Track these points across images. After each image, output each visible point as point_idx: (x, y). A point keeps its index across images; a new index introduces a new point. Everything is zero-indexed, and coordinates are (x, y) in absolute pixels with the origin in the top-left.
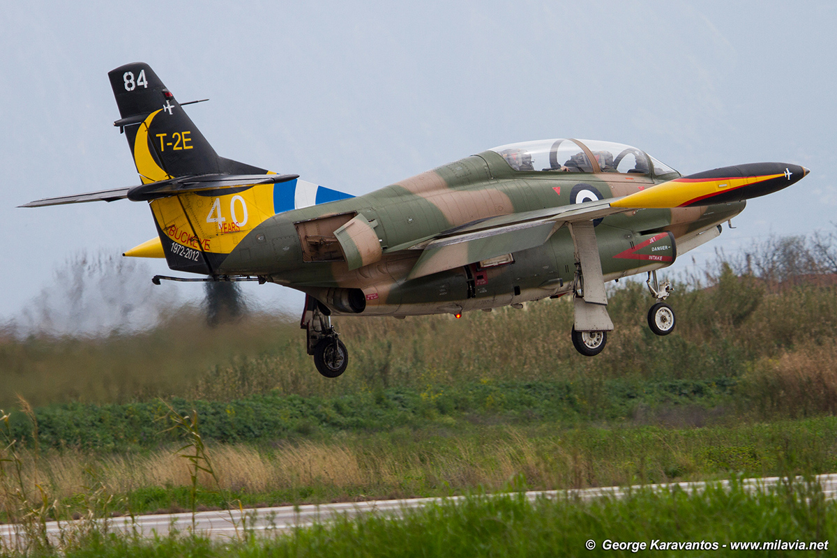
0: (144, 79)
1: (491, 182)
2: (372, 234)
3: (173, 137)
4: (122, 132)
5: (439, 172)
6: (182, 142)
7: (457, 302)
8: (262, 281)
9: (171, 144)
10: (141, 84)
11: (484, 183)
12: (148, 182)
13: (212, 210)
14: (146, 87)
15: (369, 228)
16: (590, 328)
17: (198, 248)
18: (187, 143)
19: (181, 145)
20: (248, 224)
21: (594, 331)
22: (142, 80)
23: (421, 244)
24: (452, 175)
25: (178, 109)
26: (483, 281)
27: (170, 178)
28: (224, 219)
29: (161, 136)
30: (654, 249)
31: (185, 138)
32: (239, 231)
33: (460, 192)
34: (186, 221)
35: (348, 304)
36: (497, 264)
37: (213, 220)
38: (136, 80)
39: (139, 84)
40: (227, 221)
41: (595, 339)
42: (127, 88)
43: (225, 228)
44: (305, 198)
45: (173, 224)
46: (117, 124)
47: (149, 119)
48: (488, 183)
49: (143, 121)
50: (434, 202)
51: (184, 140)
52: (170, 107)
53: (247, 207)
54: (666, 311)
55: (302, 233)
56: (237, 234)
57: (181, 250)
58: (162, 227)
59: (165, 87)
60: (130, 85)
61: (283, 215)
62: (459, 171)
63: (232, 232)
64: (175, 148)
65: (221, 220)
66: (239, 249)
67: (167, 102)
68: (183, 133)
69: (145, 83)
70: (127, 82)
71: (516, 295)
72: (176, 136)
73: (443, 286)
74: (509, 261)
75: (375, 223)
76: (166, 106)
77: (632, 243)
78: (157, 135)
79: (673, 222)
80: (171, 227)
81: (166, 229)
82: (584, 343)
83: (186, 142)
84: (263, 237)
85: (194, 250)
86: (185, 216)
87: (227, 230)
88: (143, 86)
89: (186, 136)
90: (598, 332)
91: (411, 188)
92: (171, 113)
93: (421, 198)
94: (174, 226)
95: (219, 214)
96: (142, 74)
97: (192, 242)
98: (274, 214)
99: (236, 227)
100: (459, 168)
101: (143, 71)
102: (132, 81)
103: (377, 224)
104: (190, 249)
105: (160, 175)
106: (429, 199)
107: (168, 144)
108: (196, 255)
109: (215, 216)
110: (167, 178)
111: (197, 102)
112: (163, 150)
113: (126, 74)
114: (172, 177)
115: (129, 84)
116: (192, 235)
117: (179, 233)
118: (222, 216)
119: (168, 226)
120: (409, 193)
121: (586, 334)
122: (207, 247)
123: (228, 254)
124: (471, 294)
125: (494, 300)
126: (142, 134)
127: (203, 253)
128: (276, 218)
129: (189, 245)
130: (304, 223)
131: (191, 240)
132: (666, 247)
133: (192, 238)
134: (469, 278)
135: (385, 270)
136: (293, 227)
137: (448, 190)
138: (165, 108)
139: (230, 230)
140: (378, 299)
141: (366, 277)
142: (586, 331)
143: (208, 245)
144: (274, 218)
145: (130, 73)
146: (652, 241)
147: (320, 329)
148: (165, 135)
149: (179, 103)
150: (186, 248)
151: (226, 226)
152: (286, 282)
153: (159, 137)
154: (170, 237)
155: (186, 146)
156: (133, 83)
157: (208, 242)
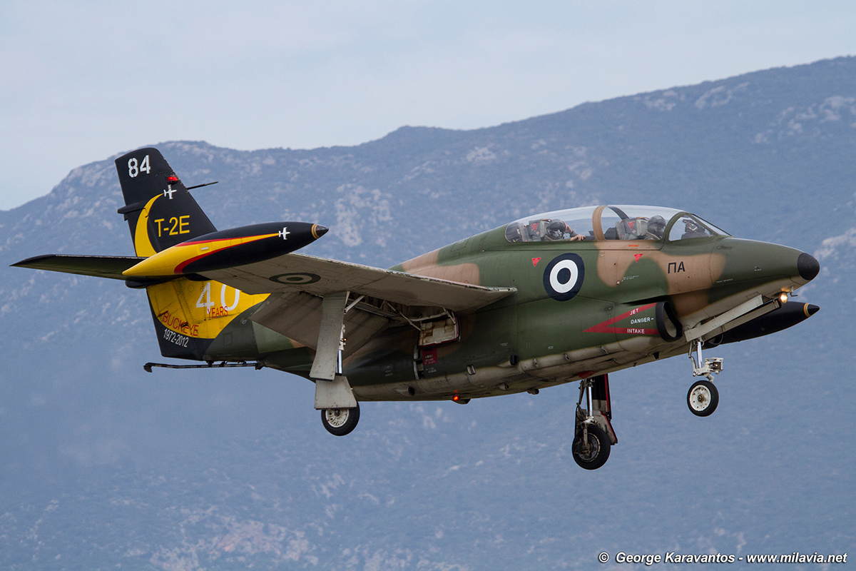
0: (148, 165)
3: (171, 222)
4: (125, 219)
6: (179, 226)
8: (258, 367)
9: (168, 229)
10: (144, 169)
13: (202, 295)
14: (148, 172)
17: (188, 334)
18: (184, 228)
19: (177, 229)
22: (145, 166)
25: (182, 193)
26: (432, 360)
28: (213, 304)
29: (159, 221)
30: (633, 322)
31: (182, 222)
32: (226, 315)
34: (178, 307)
36: (439, 342)
37: (202, 305)
38: (139, 166)
39: (142, 169)
40: (215, 305)
42: (131, 174)
43: (213, 313)
45: (166, 310)
46: (120, 211)
47: (150, 204)
49: (144, 207)
51: (181, 224)
52: (170, 192)
56: (224, 319)
57: (173, 336)
58: (157, 314)
60: (134, 171)
63: (219, 317)
64: (171, 233)
65: (210, 304)
67: (169, 186)
68: (181, 218)
69: (148, 169)
70: (131, 168)
72: (174, 221)
73: (389, 367)
76: (167, 191)
78: (156, 221)
80: (164, 313)
81: (161, 315)
83: (182, 226)
85: (184, 336)
86: (178, 302)
87: (215, 315)
88: (146, 171)
89: (184, 221)
92: (171, 198)
94: (167, 312)
95: (208, 298)
96: (147, 159)
97: (183, 329)
99: (224, 312)
101: (147, 156)
102: (135, 167)
104: (181, 335)
107: (165, 230)
108: (186, 341)
109: (204, 301)
111: (204, 185)
112: (160, 236)
113: (130, 161)
115: (133, 170)
116: (183, 321)
117: (171, 319)
118: (211, 301)
119: (162, 312)
122: (196, 333)
123: (213, 339)
126: (142, 221)
127: (192, 338)
129: (179, 331)
131: (182, 325)
138: (165, 193)
139: (219, 314)
143: (197, 330)
145: (134, 160)
146: (634, 312)
148: (163, 220)
149: (186, 187)
150: (177, 334)
151: (214, 310)
152: (276, 366)
153: (158, 223)
154: (163, 323)
155: (183, 230)
156: (137, 169)
157: (197, 328)
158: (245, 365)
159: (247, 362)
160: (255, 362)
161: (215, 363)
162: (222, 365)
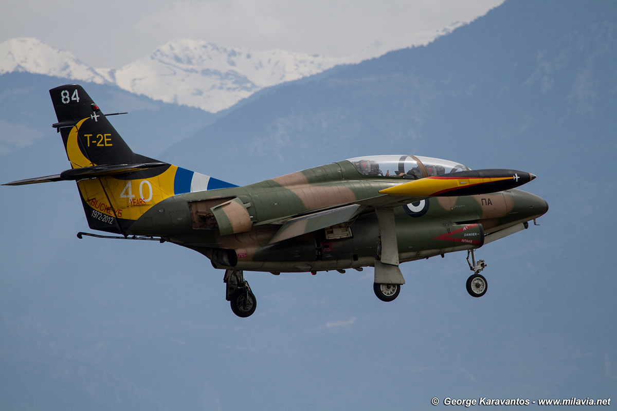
0: (77, 96)
1: (342, 182)
2: (245, 211)
3: (97, 137)
4: (58, 132)
5: (304, 172)
6: (104, 140)
7: (308, 263)
8: (162, 241)
9: (95, 142)
10: (75, 99)
11: (337, 182)
12: (76, 167)
13: (125, 189)
14: (78, 101)
15: (242, 208)
16: (387, 282)
17: (113, 215)
18: (108, 142)
19: (103, 142)
20: (152, 200)
21: (390, 284)
22: (75, 97)
23: (281, 221)
24: (313, 175)
25: (102, 118)
26: (329, 249)
27: (94, 165)
28: (134, 196)
29: (88, 136)
30: (465, 235)
31: (107, 138)
32: (145, 205)
33: (317, 187)
34: (105, 196)
35: (228, 260)
36: (339, 238)
37: (125, 196)
38: (70, 97)
39: (73, 99)
40: (136, 197)
41: (391, 290)
42: (63, 101)
43: (134, 202)
44: (199, 186)
45: (94, 197)
46: (54, 126)
47: (79, 124)
48: (339, 182)
49: (75, 125)
50: (296, 193)
51: (106, 140)
52: (96, 116)
53: (152, 189)
54: (480, 279)
55: (194, 209)
56: (143, 207)
57: (99, 216)
58: (86, 199)
59: (93, 103)
60: (66, 100)
61: (181, 196)
62: (319, 173)
63: (140, 205)
64: (98, 145)
65: (131, 196)
66: (145, 217)
67: (94, 113)
68: (105, 135)
69: (78, 99)
70: (63, 97)
71: (354, 260)
72: (100, 137)
73: (297, 251)
74: (349, 236)
75: (248, 205)
76: (93, 115)
77: (449, 230)
78: (85, 135)
79: (484, 217)
80: (93, 199)
81: (89, 201)
82: (382, 292)
83: (107, 141)
84: (162, 210)
85: (109, 216)
86: (104, 193)
87: (135, 204)
88: (76, 100)
89: (107, 137)
90: (394, 285)
91: (281, 182)
92: (96, 121)
93: (286, 189)
94: (94, 199)
95: (130, 192)
96: (76, 92)
97: (108, 211)
98: (174, 195)
99: (143, 202)
100: (319, 171)
101: (76, 90)
102: (67, 97)
103: (250, 206)
104: (107, 215)
105: (86, 163)
106: (292, 191)
107: (93, 142)
108: (111, 220)
109: (127, 193)
110: (92, 165)
111: (118, 114)
112: (89, 146)
113: (63, 92)
114: (95, 165)
115: (65, 98)
116: (109, 205)
117: (98, 204)
118: (132, 194)
119: (90, 199)
120: (279, 186)
121: (384, 286)
122: (120, 215)
123: (135, 221)
124: (319, 258)
125: (337, 263)
126: (73, 134)
127: (117, 218)
128: (175, 198)
129: (106, 213)
130: (196, 202)
131: (107, 209)
132: (476, 234)
133: (108, 208)
134: (318, 246)
135: (255, 238)
136: (187, 204)
137: (308, 185)
138: (92, 117)
139: (139, 203)
140: (247, 257)
141: (241, 242)
142: (383, 284)
143: (121, 214)
144: (173, 197)
145: (66, 91)
146: (465, 229)
147: (237, 283)
148: (91, 135)
149: (104, 114)
150: (103, 214)
151: (135, 201)
152: (180, 242)
153: (87, 137)
154: (91, 206)
155: (107, 144)
156: (69, 98)
157: (120, 212)
158: (152, 239)
159: (154, 237)
160: (160, 238)
161: (129, 236)
162: (134, 238)
